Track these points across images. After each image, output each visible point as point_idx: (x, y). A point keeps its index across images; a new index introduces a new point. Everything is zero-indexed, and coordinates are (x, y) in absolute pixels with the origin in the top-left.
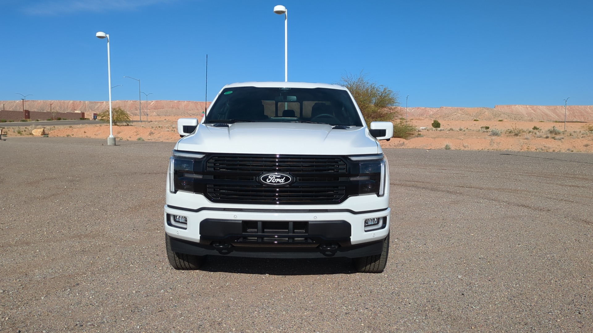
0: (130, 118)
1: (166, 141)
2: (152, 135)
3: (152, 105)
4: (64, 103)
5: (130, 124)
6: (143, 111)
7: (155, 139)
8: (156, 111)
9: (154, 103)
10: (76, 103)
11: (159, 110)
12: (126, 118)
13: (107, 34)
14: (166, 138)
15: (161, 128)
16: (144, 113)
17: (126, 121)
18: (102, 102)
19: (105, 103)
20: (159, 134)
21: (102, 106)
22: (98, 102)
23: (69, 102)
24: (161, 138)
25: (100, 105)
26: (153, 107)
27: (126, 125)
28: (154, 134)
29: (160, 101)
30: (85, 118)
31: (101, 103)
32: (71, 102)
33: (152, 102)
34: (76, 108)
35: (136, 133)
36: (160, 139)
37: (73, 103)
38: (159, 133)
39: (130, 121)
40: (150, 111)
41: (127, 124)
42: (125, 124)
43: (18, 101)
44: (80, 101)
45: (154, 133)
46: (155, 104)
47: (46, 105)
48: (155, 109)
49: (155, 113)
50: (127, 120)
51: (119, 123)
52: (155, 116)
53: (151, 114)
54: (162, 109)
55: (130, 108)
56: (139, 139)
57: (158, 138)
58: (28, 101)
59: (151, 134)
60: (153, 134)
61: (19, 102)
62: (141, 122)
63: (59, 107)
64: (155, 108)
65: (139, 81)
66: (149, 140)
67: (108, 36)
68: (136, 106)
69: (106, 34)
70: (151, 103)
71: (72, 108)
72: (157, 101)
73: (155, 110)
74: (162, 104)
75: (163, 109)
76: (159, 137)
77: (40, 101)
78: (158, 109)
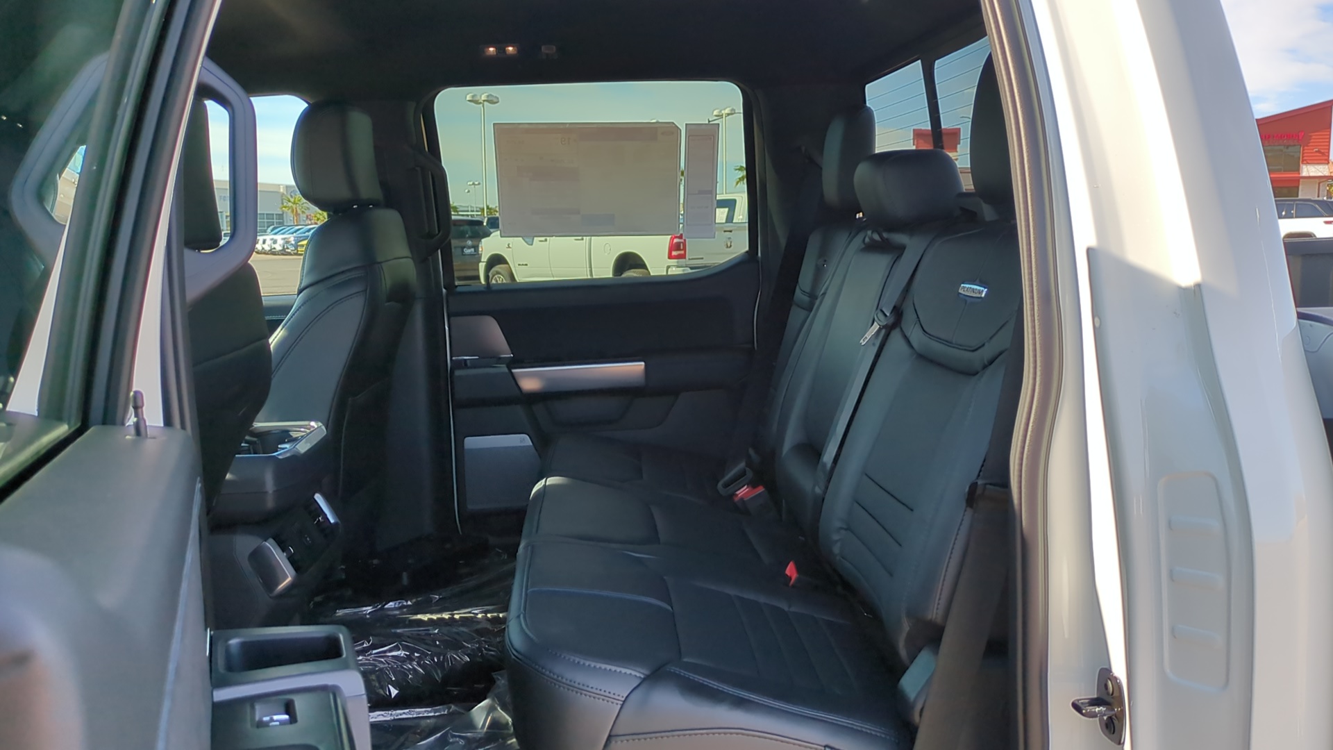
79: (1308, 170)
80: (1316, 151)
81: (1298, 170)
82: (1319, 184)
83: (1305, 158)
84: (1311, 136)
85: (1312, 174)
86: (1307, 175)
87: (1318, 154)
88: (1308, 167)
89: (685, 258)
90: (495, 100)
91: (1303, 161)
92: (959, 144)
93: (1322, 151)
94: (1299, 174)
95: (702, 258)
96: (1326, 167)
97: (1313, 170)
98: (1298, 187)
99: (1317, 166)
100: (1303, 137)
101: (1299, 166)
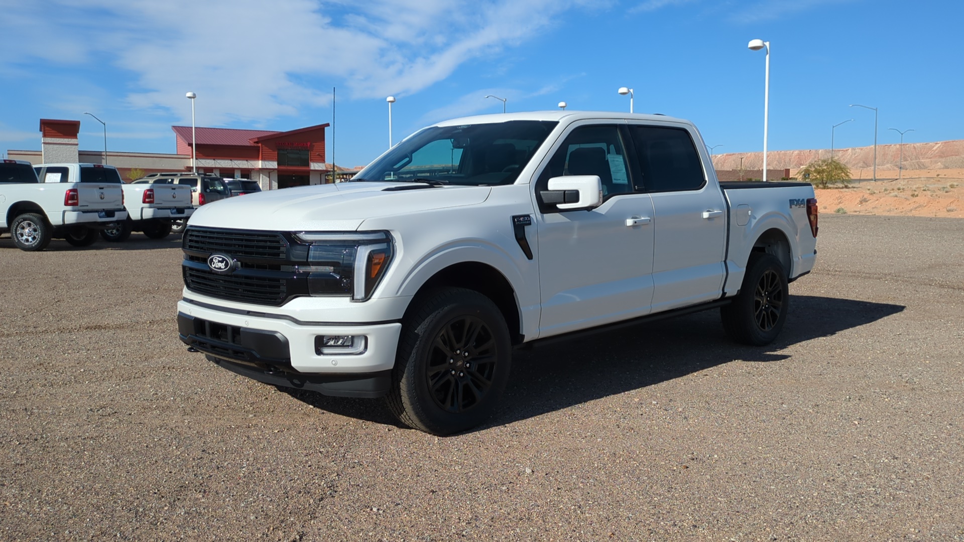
0: (851, 176)
1: (887, 215)
2: (864, 203)
3: (936, 150)
4: (785, 154)
5: (850, 186)
6: (918, 162)
7: (866, 210)
8: (943, 160)
9: (940, 146)
10: (803, 153)
11: (948, 158)
12: (843, 174)
13: (766, 42)
14: (887, 208)
15: (902, 190)
16: (919, 165)
17: (843, 181)
18: (845, 149)
19: (850, 151)
20: (877, 202)
21: (846, 155)
22: (839, 151)
23: (793, 153)
24: (877, 208)
25: (842, 156)
26: (938, 152)
27: (842, 188)
28: (869, 202)
29: (953, 142)
30: (790, 177)
31: (844, 151)
32: (796, 152)
33: (936, 144)
34: (802, 163)
35: (838, 200)
36: (875, 210)
37: (799, 155)
38: (877, 200)
39: (850, 181)
40: (931, 161)
41: (844, 186)
42: (841, 185)
43: (719, 156)
44: (810, 151)
45: (869, 200)
46: (943, 148)
47: (759, 159)
48: (941, 157)
49: (939, 163)
50: (844, 178)
51: (831, 184)
52: (940, 169)
53: (933, 166)
54: (957, 155)
55: (895, 157)
56: (838, 211)
57: (873, 208)
58: (734, 154)
59: (863, 201)
60: (867, 201)
61: (721, 156)
62: (875, 181)
63: (777, 161)
64: (942, 155)
65: (875, 111)
66: (856, 212)
67: (767, 44)
68: (905, 153)
69: (764, 41)
70: (933, 147)
71: (797, 161)
72: (946, 143)
73: (941, 159)
74: (956, 147)
75: (957, 157)
76: (874, 206)
77: (750, 154)
78: (947, 156)
79: (314, 166)
80: (318, 155)
81: (308, 165)
82: (321, 175)
83: (312, 159)
84: (314, 145)
85: (317, 169)
86: (314, 169)
87: (318, 156)
88: (314, 164)
89: (78, 205)
91: (310, 160)
92: (79, 132)
93: (321, 155)
94: (309, 168)
95: (87, 206)
96: (323, 164)
97: (317, 166)
98: (309, 176)
99: (318, 164)
100: (310, 145)
101: (309, 163)
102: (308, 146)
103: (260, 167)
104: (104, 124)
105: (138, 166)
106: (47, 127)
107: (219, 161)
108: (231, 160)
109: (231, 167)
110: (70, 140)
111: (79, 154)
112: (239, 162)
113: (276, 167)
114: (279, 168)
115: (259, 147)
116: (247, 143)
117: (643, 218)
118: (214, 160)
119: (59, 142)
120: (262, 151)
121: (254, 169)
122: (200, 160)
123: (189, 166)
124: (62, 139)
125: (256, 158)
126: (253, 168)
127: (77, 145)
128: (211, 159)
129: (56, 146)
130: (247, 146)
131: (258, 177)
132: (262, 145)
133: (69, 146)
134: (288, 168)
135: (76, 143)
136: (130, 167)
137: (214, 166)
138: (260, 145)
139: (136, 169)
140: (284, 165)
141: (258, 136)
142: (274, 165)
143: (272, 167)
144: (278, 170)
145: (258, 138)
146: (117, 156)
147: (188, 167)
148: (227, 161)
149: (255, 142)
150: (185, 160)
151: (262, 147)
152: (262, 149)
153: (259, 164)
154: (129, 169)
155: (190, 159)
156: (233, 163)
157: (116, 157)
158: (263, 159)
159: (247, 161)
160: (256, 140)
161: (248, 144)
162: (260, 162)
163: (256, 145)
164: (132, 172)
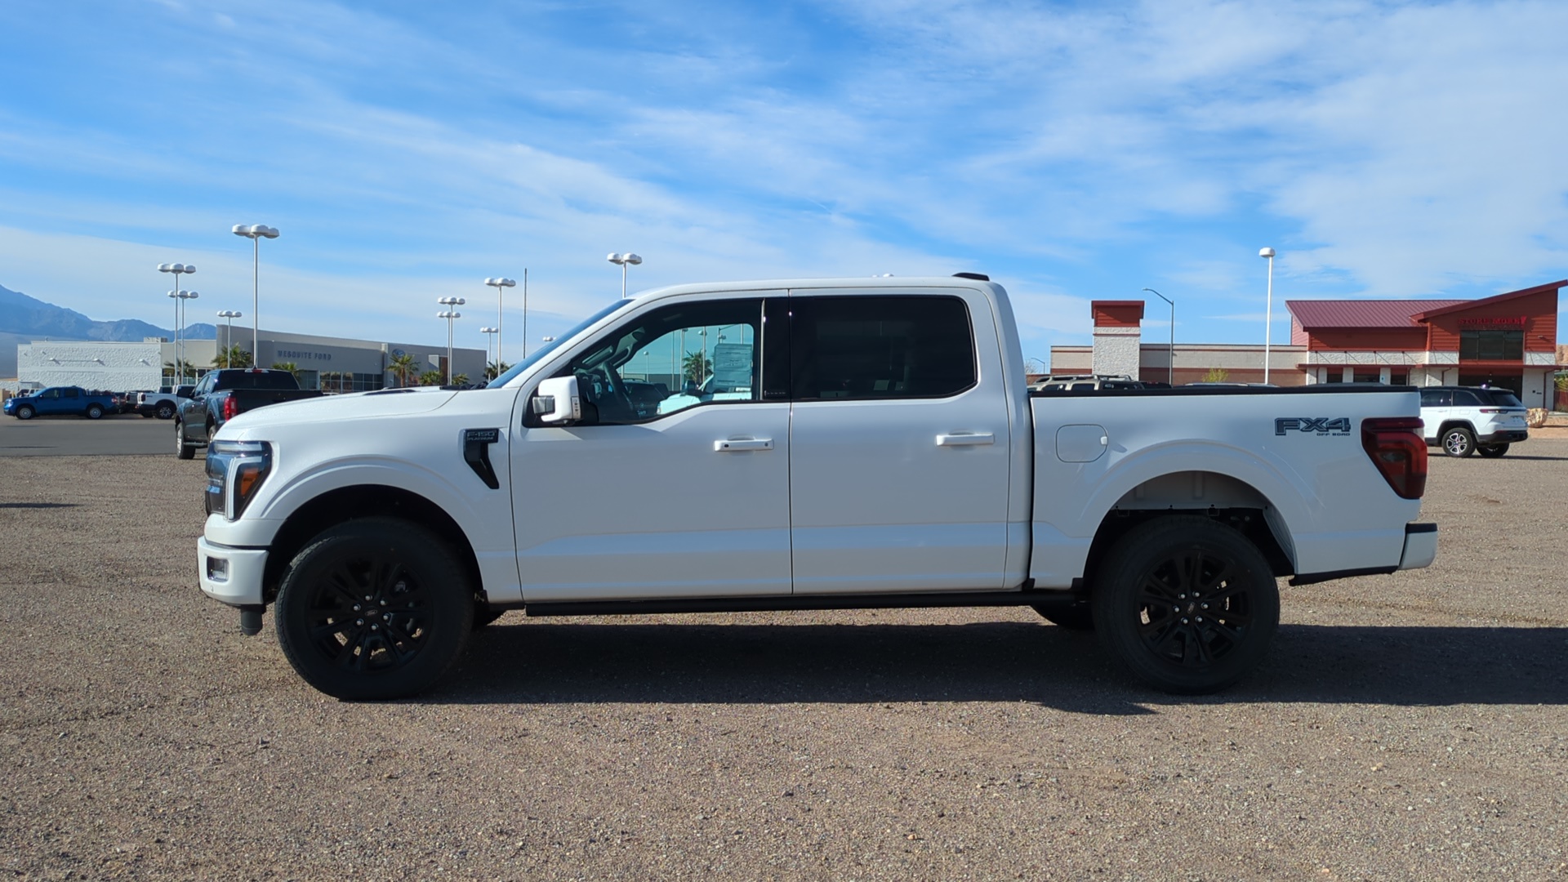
79: (1532, 359)
80: (1541, 338)
81: (1520, 357)
83: (1528, 345)
84: (1534, 321)
86: (1531, 364)
87: (1542, 341)
88: (1533, 355)
90: (638, 261)
91: (1526, 348)
92: (1142, 318)
93: (1548, 338)
94: (1522, 362)
96: (1553, 355)
97: (1538, 358)
99: (1541, 354)
100: (1526, 322)
101: (1522, 354)
102: (1523, 322)
103: (1427, 362)
104: (1172, 304)
105: (1220, 365)
106: (1101, 312)
107: (1353, 354)
108: (1375, 352)
109: (1374, 363)
110: (1129, 328)
111: (1141, 349)
112: (1389, 354)
113: (1457, 362)
114: (1463, 363)
115: (1427, 327)
116: (1407, 322)
117: (756, 440)
118: (1346, 352)
119: (1115, 332)
120: (1432, 336)
121: (1414, 366)
122: (1322, 354)
123: (1303, 363)
124: (1119, 328)
125: (1421, 347)
126: (1414, 364)
127: (1139, 335)
128: (1340, 351)
129: (1109, 338)
130: (1406, 328)
131: (1422, 380)
132: (1431, 325)
133: (1128, 338)
134: (1480, 363)
135: (1138, 333)
136: (1208, 367)
137: (1344, 363)
138: (1428, 324)
139: (1217, 370)
140: (1472, 357)
141: (1426, 310)
142: (1452, 358)
143: (1450, 363)
144: (1460, 368)
145: (1425, 314)
146: (1194, 350)
147: (1300, 365)
148: (1367, 354)
149: (1419, 321)
150: (1299, 353)
151: (1432, 329)
152: (1432, 332)
153: (1425, 357)
154: (1207, 370)
155: (1306, 351)
156: (1378, 357)
157: (1192, 352)
158: (1433, 349)
159: (1403, 352)
160: (1422, 317)
161: (1410, 325)
162: (1427, 353)
163: (1420, 325)
164: (1210, 375)
